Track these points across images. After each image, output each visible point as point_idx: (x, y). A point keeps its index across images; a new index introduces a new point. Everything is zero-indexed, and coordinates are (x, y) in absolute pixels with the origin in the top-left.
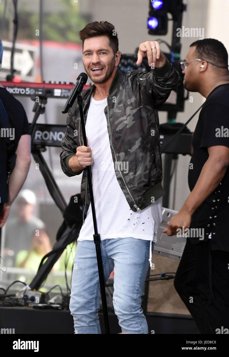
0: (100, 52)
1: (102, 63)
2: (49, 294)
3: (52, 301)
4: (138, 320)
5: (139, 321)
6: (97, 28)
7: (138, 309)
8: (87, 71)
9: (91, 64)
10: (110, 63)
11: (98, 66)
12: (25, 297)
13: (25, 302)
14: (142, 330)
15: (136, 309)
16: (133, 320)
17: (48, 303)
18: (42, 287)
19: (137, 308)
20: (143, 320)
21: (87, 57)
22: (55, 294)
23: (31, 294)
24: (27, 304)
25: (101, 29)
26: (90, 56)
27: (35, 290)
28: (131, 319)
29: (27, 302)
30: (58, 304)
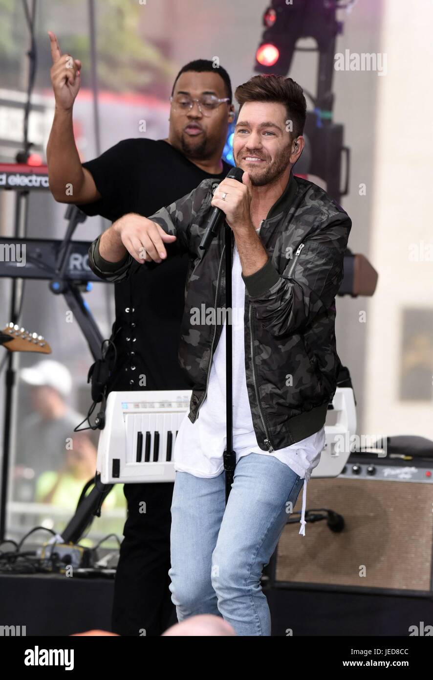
0: (265, 129)
1: (264, 151)
2: (98, 550)
3: (103, 562)
4: (251, 601)
5: (253, 603)
6: (269, 86)
7: (252, 583)
8: (236, 159)
9: (245, 149)
10: (280, 153)
11: (256, 154)
12: (54, 557)
13: (54, 566)
14: (257, 621)
15: (248, 581)
16: (240, 601)
17: (96, 566)
18: (85, 537)
19: (250, 581)
20: (259, 603)
21: (240, 136)
22: (107, 551)
23: (64, 550)
24: (56, 570)
25: (275, 89)
26: (246, 134)
27: (71, 543)
28: (237, 600)
29: (58, 565)
30: (113, 568)
